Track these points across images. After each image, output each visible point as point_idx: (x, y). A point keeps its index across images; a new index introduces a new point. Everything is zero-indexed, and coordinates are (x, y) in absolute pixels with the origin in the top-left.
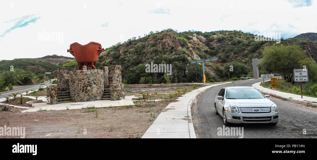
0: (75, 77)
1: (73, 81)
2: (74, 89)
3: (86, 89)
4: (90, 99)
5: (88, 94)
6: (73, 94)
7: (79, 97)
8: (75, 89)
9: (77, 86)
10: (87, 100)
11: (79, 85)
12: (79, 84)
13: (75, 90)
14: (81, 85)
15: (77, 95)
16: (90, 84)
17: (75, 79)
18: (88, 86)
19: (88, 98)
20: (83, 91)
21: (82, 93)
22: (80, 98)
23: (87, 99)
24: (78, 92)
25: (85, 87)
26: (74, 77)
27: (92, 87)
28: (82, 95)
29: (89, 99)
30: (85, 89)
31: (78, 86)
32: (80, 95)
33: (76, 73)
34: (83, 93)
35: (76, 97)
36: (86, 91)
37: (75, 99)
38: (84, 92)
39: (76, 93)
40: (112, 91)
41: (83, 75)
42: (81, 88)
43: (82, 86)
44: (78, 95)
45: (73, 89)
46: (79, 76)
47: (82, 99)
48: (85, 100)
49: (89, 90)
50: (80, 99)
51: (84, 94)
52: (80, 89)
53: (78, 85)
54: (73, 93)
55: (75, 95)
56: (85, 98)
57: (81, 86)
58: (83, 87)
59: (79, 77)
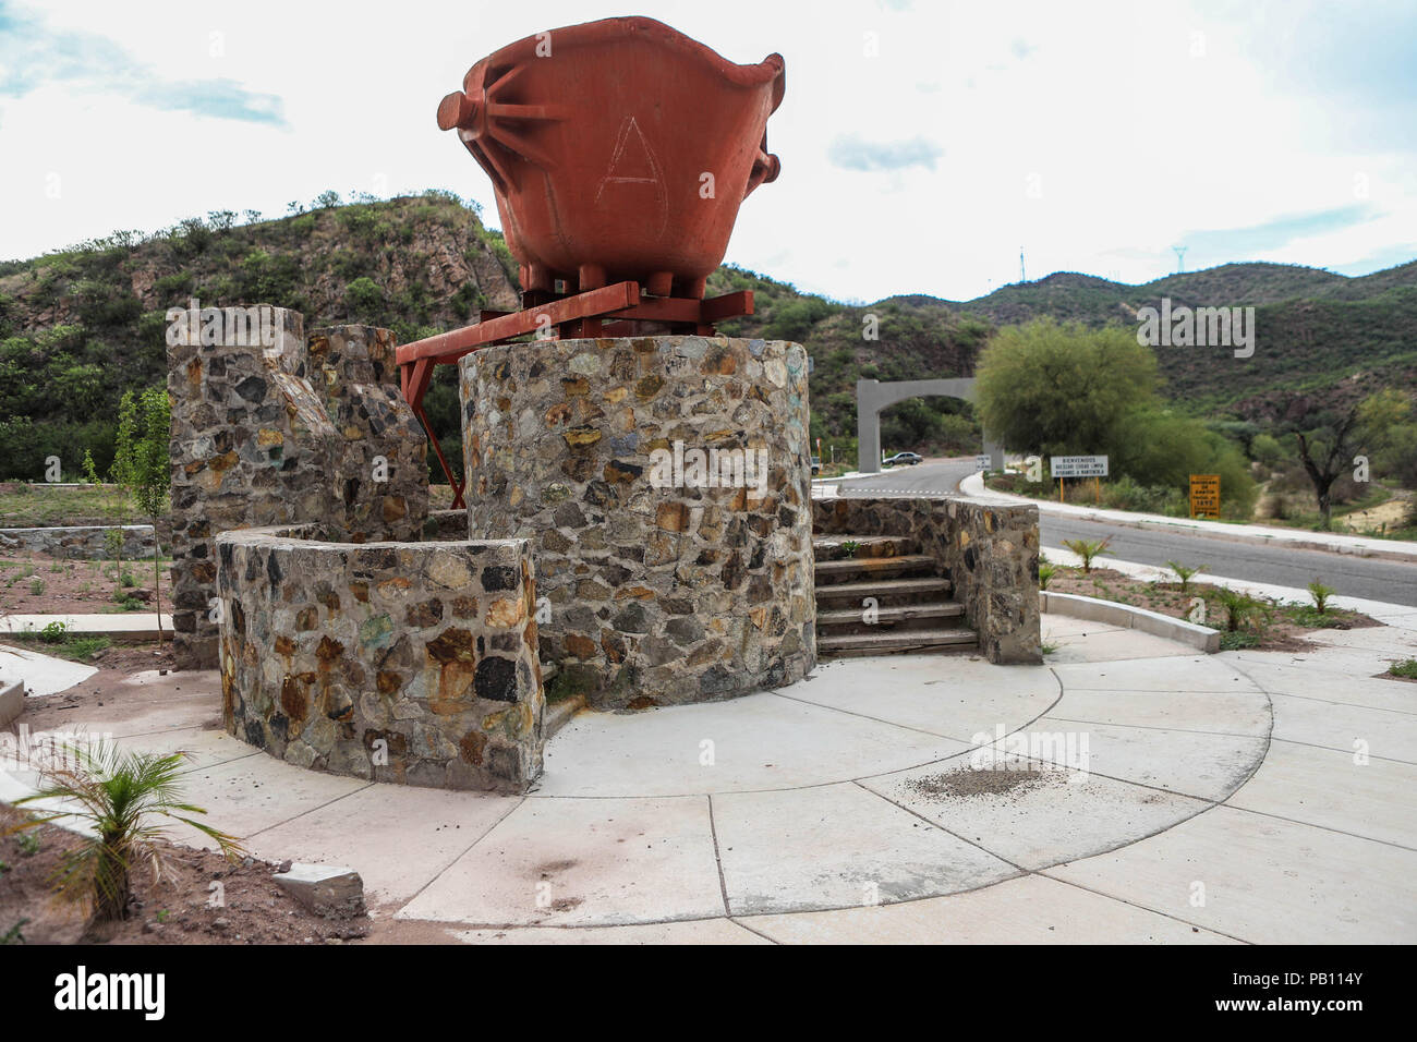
0: (644, 415)
1: (604, 458)
2: (623, 553)
3: (757, 560)
4: (787, 661)
5: (773, 604)
6: (604, 614)
7: (687, 650)
8: (638, 554)
9: (670, 522)
10: (762, 677)
11: (697, 514)
12: (698, 497)
13: (630, 564)
14: (708, 511)
15: (659, 631)
16: (784, 504)
17: (645, 436)
18: (776, 523)
19: (773, 652)
20: (730, 577)
21: (725, 605)
22: (695, 657)
23: (762, 668)
24: (682, 592)
25: (753, 535)
26: (623, 419)
27: (794, 532)
28: (726, 622)
29: (781, 665)
30: (747, 555)
31: (684, 525)
32: (703, 619)
33: (653, 364)
34: (734, 601)
35: (647, 647)
36: (761, 571)
37: (633, 672)
38: (744, 587)
39: (650, 607)
40: (1019, 572)
41: (734, 392)
42: (719, 538)
43: (728, 517)
44: (672, 628)
45: (601, 554)
46: (687, 404)
47: (718, 674)
48: (747, 681)
49: (780, 567)
50: (703, 667)
51: (744, 608)
52: (704, 559)
53: (684, 512)
54: (596, 606)
55: (631, 620)
56: (752, 660)
57: (708, 524)
58: (736, 539)
59: (695, 411)
